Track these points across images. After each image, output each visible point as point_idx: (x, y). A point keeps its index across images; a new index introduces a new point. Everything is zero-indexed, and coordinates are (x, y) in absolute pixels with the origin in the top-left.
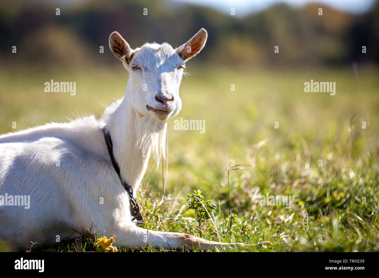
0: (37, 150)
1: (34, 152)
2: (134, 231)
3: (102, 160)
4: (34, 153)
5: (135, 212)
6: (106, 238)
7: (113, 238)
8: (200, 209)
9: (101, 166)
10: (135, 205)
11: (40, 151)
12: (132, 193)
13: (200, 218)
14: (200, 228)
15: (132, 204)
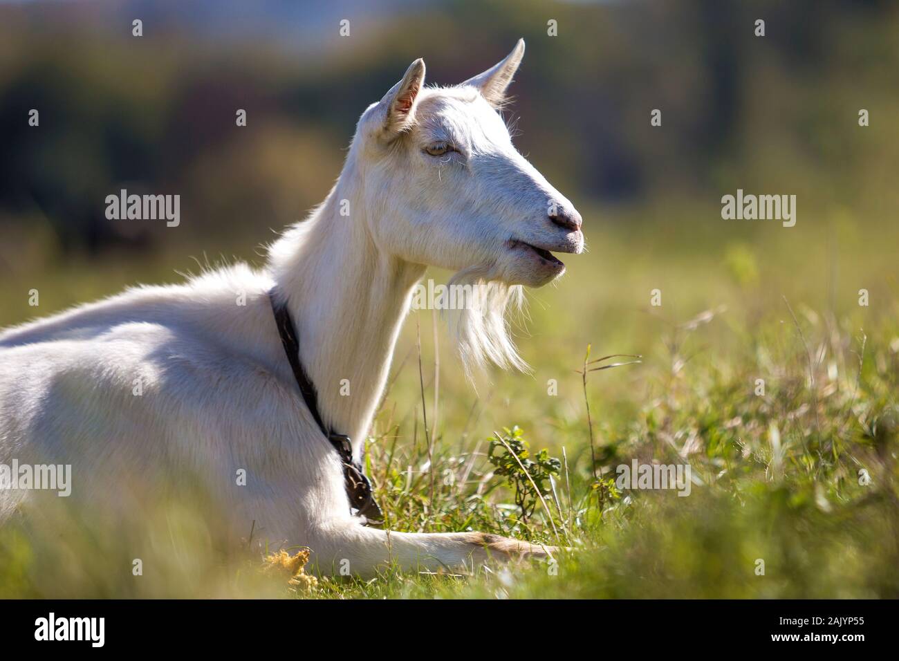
0: (108, 356)
1: (100, 361)
2: (355, 537)
3: (267, 371)
4: (100, 363)
5: (361, 498)
6: (286, 555)
7: (305, 553)
8: (520, 473)
9: (267, 385)
10: (359, 481)
11: (114, 357)
12: (349, 453)
13: (522, 496)
14: (524, 519)
15: (352, 478)
